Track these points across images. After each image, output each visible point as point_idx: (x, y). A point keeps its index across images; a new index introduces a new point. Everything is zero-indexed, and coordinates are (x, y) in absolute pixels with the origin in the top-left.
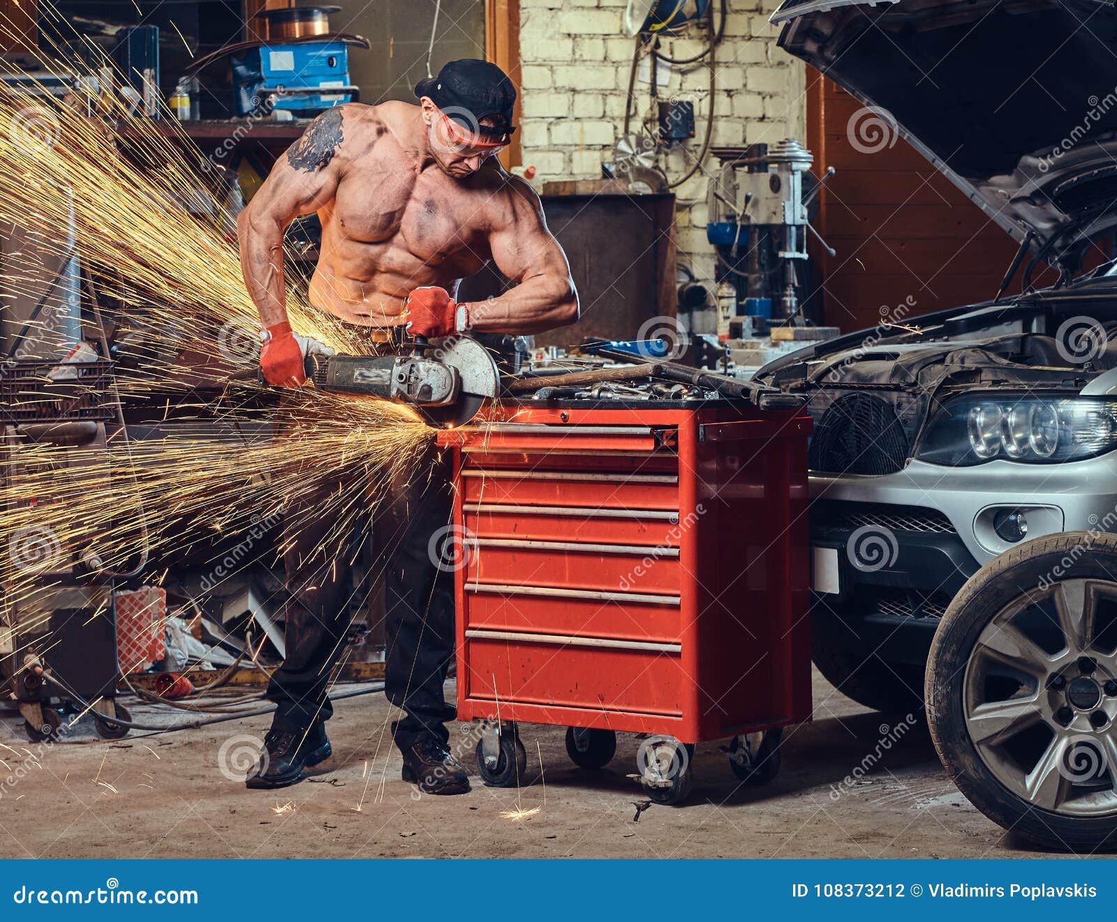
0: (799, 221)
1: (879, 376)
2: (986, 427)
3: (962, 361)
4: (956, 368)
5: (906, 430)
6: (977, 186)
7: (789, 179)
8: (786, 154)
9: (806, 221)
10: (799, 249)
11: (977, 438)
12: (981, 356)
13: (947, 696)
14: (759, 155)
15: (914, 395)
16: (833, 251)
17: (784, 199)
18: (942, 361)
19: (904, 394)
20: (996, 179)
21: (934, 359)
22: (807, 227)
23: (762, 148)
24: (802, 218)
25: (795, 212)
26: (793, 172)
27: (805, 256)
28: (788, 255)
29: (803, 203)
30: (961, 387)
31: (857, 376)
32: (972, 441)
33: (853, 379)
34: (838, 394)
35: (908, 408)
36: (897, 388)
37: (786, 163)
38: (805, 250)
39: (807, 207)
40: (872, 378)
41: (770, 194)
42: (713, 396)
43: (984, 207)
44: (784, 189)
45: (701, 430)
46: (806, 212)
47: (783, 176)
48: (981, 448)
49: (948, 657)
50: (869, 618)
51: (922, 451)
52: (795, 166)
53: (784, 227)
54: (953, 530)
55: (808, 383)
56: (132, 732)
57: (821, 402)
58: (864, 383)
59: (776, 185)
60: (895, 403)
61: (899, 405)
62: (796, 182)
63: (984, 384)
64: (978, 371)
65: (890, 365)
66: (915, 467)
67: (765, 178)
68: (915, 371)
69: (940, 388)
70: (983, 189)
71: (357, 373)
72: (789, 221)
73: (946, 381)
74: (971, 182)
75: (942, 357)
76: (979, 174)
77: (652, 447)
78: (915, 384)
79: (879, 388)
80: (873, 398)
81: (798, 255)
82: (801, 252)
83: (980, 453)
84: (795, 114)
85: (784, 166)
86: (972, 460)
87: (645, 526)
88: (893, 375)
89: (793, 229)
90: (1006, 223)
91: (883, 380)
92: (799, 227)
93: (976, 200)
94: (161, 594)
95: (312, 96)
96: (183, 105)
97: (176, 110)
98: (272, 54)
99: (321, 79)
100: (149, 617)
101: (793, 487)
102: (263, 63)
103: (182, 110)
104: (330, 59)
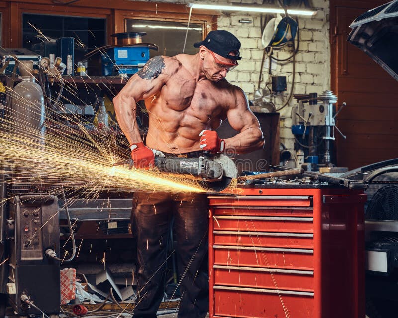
0: (332, 124)
7: (328, 107)
8: (326, 97)
9: (334, 124)
10: (331, 136)
14: (314, 97)
16: (345, 137)
17: (325, 114)
22: (335, 128)
23: (315, 95)
24: (333, 123)
25: (330, 121)
26: (329, 104)
27: (334, 138)
28: (327, 138)
29: (333, 117)
31: (390, 178)
33: (387, 179)
34: (380, 186)
37: (326, 100)
38: (334, 136)
39: (334, 119)
41: (319, 113)
42: (326, 183)
44: (325, 111)
45: (324, 198)
46: (334, 121)
47: (325, 106)
52: (330, 101)
53: (326, 126)
55: (365, 181)
58: (393, 181)
59: (322, 109)
62: (331, 108)
67: (317, 107)
71: (181, 163)
72: (327, 124)
81: (331, 138)
82: (332, 137)
84: (326, 82)
85: (326, 101)
87: (297, 240)
89: (329, 127)
92: (332, 127)
94: (74, 271)
95: (134, 68)
96: (83, 70)
97: (80, 73)
98: (119, 51)
99: (138, 62)
100: (69, 281)
101: (358, 225)
102: (115, 55)
103: (82, 72)
104: (142, 54)
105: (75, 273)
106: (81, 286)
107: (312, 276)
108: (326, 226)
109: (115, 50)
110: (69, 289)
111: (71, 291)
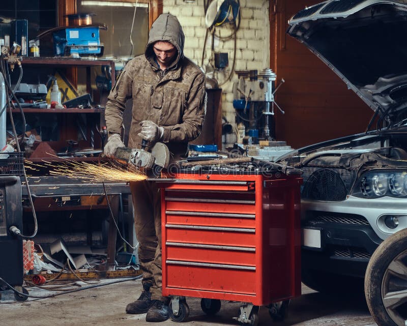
0: (271, 100)
1: (333, 162)
2: (379, 183)
3: (368, 157)
4: (366, 160)
5: (345, 184)
6: (359, 88)
7: (267, 84)
8: (266, 74)
9: (273, 100)
10: (271, 111)
11: (376, 188)
12: (375, 156)
13: (375, 290)
14: (255, 74)
15: (349, 170)
16: (283, 112)
17: (265, 91)
18: (359, 157)
19: (344, 170)
20: (367, 86)
21: (356, 156)
22: (274, 104)
23: (256, 71)
25: (269, 97)
26: (269, 81)
27: (273, 114)
28: (267, 113)
29: (272, 92)
30: (370, 168)
31: (323, 162)
32: (374, 189)
33: (322, 163)
34: (315, 169)
35: (346, 175)
36: (342, 167)
37: (266, 77)
39: (274, 95)
40: (330, 163)
41: (260, 89)
43: (361, 97)
44: (265, 87)
45: (265, 183)
46: (273, 97)
47: (265, 82)
48: (377, 192)
49: (376, 274)
50: (332, 257)
51: (354, 192)
52: (270, 79)
53: (265, 102)
54: (368, 223)
55: (302, 164)
56: (29, 299)
57: (308, 173)
58: (327, 165)
59: (262, 86)
60: (340, 173)
61: (342, 174)
62: (270, 85)
63: (379, 166)
64: (376, 162)
65: (338, 158)
66: (351, 199)
67: (257, 83)
68: (349, 161)
69: (361, 168)
70: (362, 90)
72: (267, 100)
73: (364, 165)
74: (357, 87)
75: (359, 156)
76: (360, 83)
77: (247, 190)
78: (349, 166)
79: (333, 167)
80: (331, 171)
81: (270, 113)
82: (272, 112)
83: (378, 193)
84: (266, 58)
85: (265, 79)
86: (375, 196)
87: (241, 220)
88: (340, 163)
89: (269, 103)
90: (369, 103)
91: (335, 164)
92: (271, 103)
93: (358, 94)
94: (32, 243)
95: (86, 48)
96: (36, 51)
97: (33, 53)
98: (70, 32)
99: (89, 42)
100: (27, 252)
101: (295, 205)
102: (67, 35)
103: (36, 53)
104: (93, 34)
105: (33, 245)
106: (38, 256)
107: (254, 252)
108: (267, 206)
109: (67, 30)
110: (28, 260)
111: (30, 262)
